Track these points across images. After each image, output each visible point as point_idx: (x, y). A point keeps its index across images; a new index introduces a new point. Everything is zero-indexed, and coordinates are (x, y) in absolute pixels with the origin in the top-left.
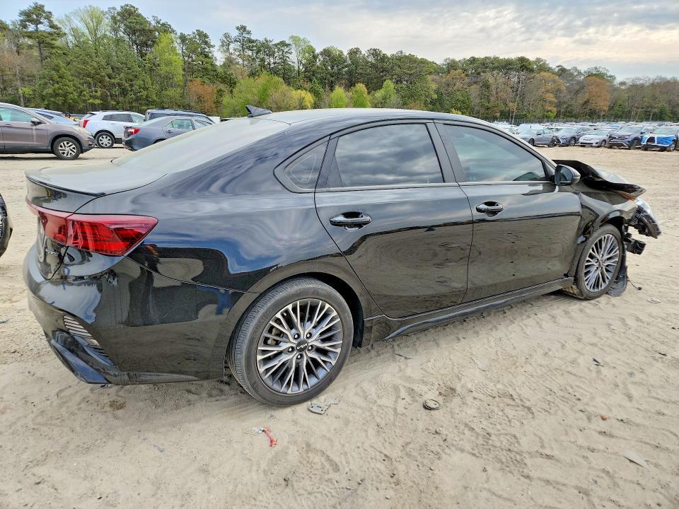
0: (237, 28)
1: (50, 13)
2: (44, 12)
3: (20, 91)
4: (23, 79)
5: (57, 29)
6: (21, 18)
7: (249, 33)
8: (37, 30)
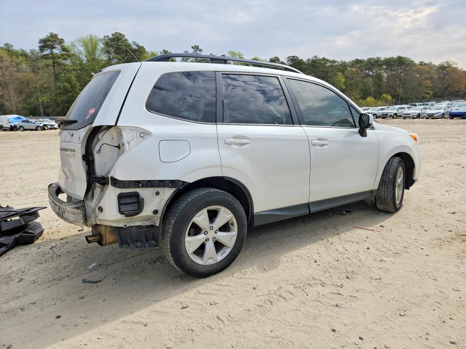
0: (192, 47)
1: (62, 40)
2: (57, 38)
3: (40, 100)
4: (41, 91)
5: (67, 51)
6: (40, 45)
7: (201, 50)
8: (52, 53)
